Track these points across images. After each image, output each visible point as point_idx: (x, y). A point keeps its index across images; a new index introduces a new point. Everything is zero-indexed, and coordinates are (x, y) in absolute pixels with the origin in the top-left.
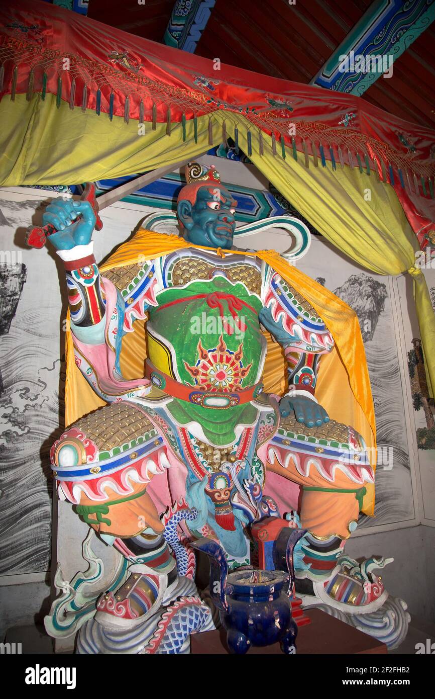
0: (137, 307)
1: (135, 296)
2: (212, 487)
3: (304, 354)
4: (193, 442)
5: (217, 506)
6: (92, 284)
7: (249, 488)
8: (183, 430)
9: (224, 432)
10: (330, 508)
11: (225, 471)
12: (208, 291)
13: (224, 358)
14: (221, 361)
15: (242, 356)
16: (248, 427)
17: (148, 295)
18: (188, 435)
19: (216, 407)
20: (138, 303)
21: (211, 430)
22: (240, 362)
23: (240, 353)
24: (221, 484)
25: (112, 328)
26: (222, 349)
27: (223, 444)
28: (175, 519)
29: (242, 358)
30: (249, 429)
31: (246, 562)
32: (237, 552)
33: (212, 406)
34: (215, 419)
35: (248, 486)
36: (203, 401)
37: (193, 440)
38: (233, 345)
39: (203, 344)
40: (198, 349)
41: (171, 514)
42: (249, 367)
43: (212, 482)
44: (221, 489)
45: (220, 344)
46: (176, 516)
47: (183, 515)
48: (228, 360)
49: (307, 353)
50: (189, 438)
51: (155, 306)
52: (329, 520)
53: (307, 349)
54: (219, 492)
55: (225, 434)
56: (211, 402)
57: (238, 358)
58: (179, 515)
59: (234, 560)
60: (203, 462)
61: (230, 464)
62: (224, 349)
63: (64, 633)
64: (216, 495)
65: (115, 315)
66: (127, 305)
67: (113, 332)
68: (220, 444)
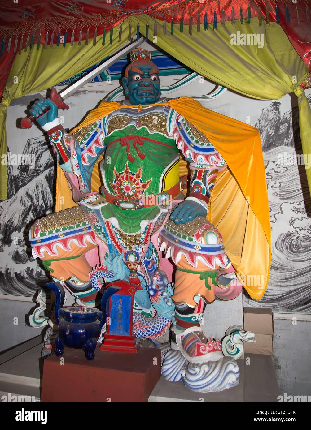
0: (90, 150)
1: (87, 144)
2: (127, 259)
3: (196, 171)
4: (114, 230)
5: (131, 272)
6: (59, 141)
7: (144, 263)
8: (108, 223)
9: (134, 225)
10: (182, 283)
11: (134, 250)
12: (123, 135)
13: (129, 178)
14: (127, 179)
15: (141, 175)
16: (151, 222)
17: (97, 142)
18: (111, 226)
19: (127, 208)
20: (90, 147)
21: (126, 223)
22: (140, 179)
23: (139, 173)
24: (132, 258)
25: (74, 164)
26: (127, 172)
27: (132, 233)
28: (95, 275)
29: (141, 177)
30: (151, 223)
31: (150, 313)
32: (145, 305)
33: (125, 208)
34: (130, 216)
35: (143, 261)
36: (119, 204)
37: (114, 229)
38: (134, 169)
39: (117, 169)
40: (114, 173)
41: (94, 272)
42: (149, 182)
43: (127, 256)
44: (132, 262)
45: (126, 169)
46: (96, 273)
47: (100, 274)
48: (131, 178)
49: (198, 169)
50: (111, 227)
51: (102, 147)
52: (182, 291)
53: (197, 166)
54: (130, 263)
55: (134, 227)
56: (123, 205)
57: (138, 177)
58: (97, 273)
59: (142, 310)
60: (122, 243)
61: (137, 246)
62: (128, 172)
63: (37, 325)
64: (129, 264)
65: (75, 156)
66: (82, 150)
67: (76, 166)
68: (130, 233)
